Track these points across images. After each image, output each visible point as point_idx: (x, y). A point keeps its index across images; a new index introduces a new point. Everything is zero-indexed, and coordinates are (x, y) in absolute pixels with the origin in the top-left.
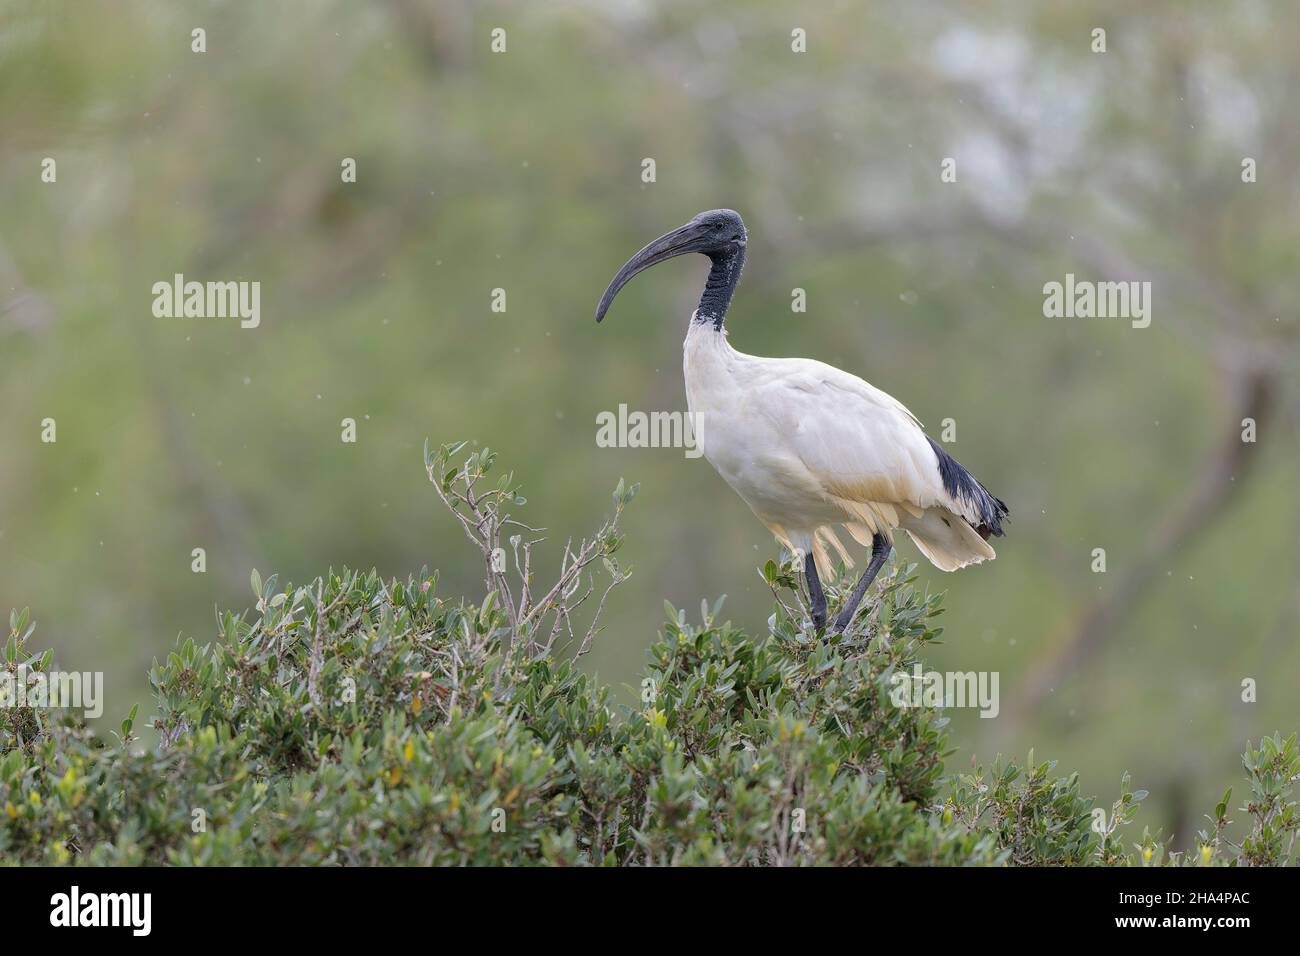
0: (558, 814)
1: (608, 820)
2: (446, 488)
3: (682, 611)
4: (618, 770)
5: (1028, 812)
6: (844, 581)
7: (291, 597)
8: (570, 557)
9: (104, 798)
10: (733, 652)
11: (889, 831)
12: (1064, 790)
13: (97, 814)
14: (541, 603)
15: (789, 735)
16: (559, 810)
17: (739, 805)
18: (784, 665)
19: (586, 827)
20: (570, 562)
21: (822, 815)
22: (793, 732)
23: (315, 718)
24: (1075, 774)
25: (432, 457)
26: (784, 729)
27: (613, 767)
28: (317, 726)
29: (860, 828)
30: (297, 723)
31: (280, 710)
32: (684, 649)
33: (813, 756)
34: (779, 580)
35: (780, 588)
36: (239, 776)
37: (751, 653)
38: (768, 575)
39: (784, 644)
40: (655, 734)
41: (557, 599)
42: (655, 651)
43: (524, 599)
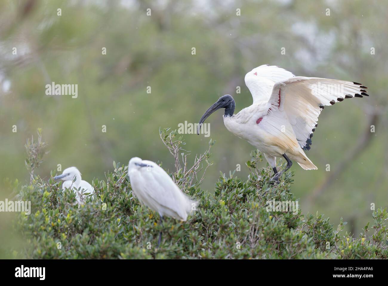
0: (196, 228)
1: (209, 229)
2: (165, 140)
3: (224, 174)
4: (213, 216)
5: (316, 228)
6: (268, 167)
7: (124, 168)
8: (197, 159)
9: (77, 221)
10: (238, 184)
11: (280, 232)
12: (325, 222)
13: (75, 226)
14: (189, 171)
15: (254, 207)
16: (197, 227)
17: (241, 225)
18: (251, 188)
19: (203, 231)
20: (197, 160)
21: (263, 228)
22: (255, 206)
23: (134, 201)
24: (329, 218)
25: (161, 132)
26: (253, 205)
27: (211, 215)
28: (134, 203)
29: (273, 232)
30: (129, 202)
31: (124, 198)
32: (225, 184)
33: (261, 213)
34: (251, 166)
35: (251, 168)
36: (113, 216)
37: (242, 185)
38: (248, 164)
39: (252, 183)
40: (222, 207)
41: (193, 170)
42: (217, 184)
43: (185, 170)
